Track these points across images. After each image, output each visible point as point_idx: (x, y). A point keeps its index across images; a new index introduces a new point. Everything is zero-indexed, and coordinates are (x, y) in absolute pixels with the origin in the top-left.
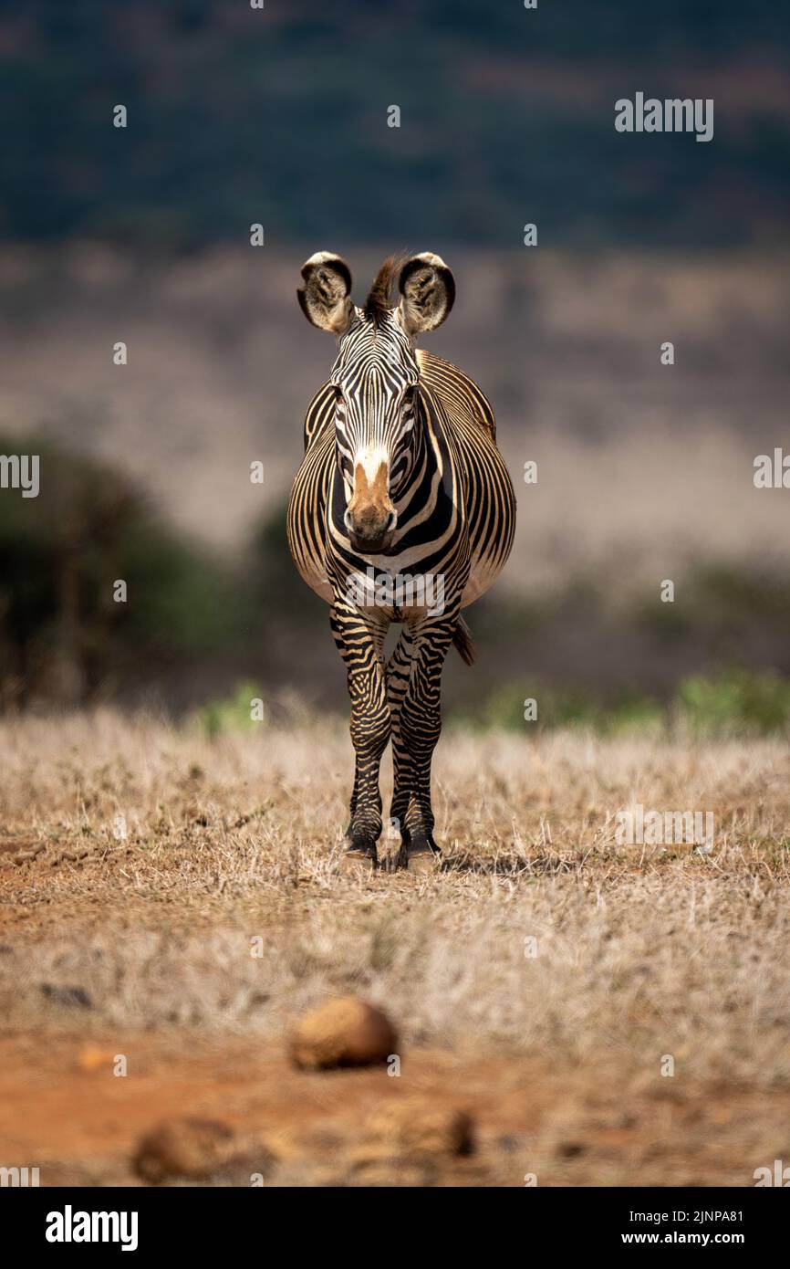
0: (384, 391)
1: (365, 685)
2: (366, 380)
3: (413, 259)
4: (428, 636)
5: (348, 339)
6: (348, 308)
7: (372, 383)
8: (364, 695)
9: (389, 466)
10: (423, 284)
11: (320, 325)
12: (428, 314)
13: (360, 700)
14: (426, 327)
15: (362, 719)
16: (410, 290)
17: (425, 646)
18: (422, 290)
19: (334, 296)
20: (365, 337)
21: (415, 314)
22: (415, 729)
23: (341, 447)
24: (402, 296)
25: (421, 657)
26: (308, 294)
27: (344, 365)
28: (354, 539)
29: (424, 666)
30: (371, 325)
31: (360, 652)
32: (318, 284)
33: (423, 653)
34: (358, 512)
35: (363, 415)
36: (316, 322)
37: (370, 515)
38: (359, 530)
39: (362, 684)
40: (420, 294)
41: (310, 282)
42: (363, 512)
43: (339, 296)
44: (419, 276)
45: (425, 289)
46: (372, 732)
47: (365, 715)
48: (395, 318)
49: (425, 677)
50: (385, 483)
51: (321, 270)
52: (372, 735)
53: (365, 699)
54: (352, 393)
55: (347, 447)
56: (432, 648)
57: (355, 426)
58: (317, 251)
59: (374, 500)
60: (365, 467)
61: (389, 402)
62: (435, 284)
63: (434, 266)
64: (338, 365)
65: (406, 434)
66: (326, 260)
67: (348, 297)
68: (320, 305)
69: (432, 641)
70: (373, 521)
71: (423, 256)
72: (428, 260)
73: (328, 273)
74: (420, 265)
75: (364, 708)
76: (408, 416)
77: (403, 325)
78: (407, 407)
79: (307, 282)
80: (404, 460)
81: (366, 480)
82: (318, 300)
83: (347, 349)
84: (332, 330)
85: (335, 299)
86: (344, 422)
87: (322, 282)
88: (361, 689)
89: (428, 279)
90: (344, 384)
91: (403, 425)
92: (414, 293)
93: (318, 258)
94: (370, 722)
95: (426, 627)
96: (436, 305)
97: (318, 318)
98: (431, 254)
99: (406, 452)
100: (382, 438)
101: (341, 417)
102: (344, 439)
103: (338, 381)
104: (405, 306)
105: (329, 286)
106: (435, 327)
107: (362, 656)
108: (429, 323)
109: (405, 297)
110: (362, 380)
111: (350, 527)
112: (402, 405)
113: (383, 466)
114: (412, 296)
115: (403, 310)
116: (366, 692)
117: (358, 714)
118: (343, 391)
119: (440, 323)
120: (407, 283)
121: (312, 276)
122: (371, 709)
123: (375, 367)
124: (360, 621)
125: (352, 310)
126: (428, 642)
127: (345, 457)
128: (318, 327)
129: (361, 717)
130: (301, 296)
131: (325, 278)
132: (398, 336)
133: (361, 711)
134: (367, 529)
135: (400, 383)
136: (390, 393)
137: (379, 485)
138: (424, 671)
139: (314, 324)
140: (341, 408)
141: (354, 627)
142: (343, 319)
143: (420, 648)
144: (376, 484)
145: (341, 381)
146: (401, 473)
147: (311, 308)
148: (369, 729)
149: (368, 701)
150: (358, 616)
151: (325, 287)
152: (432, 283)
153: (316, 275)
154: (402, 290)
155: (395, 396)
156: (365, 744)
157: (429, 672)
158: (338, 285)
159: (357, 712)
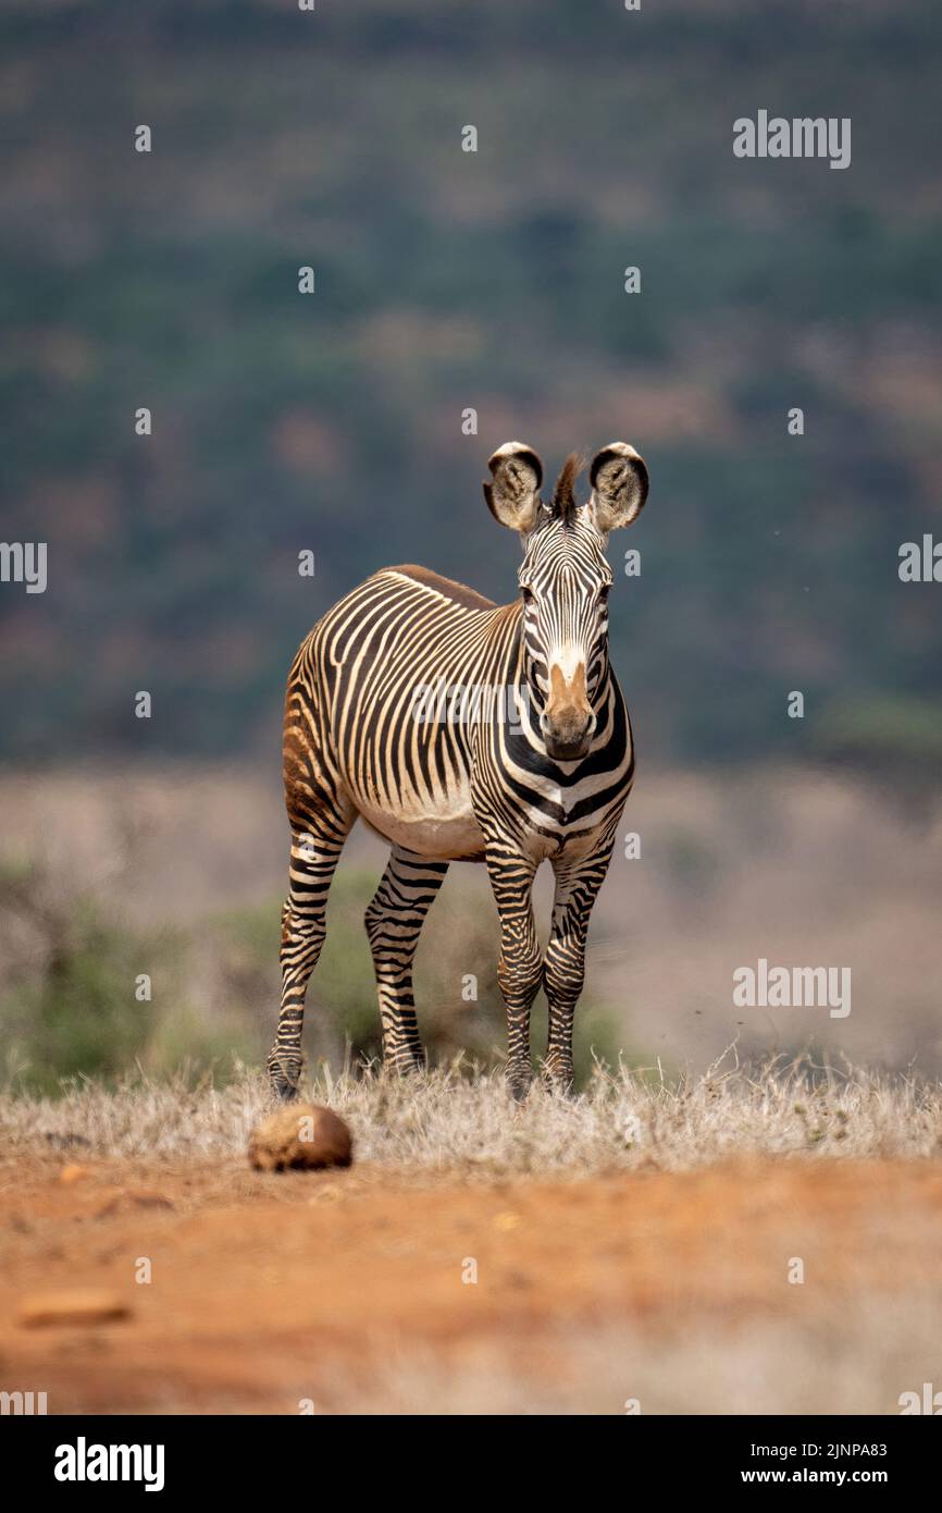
0: (578, 589)
1: (523, 930)
2: (559, 577)
3: (604, 450)
4: (583, 879)
5: (536, 538)
6: (537, 505)
7: (565, 581)
8: (522, 941)
9: (585, 666)
10: (615, 476)
11: (507, 523)
12: (620, 510)
13: (517, 945)
14: (618, 524)
15: (519, 966)
16: (602, 482)
17: (581, 891)
18: (615, 483)
19: (522, 490)
20: (554, 535)
21: (607, 511)
22: (565, 978)
23: (532, 651)
24: (594, 490)
25: (574, 903)
26: (495, 489)
27: (534, 564)
28: (551, 744)
29: (577, 911)
30: (561, 523)
31: (518, 895)
32: (507, 477)
33: (577, 899)
34: (556, 713)
35: (557, 615)
36: (503, 519)
37: (569, 717)
38: (556, 733)
39: (519, 929)
40: (612, 487)
41: (497, 475)
42: (562, 713)
43: (529, 491)
44: (610, 468)
45: (617, 483)
46: (529, 979)
47: (523, 962)
48: (585, 515)
49: (577, 923)
50: (583, 685)
51: (510, 462)
52: (529, 982)
53: (522, 945)
54: (544, 592)
55: (539, 649)
56: (588, 893)
57: (549, 628)
58: (506, 442)
59: (573, 700)
60: (562, 667)
61: (583, 600)
62: (627, 476)
63: (626, 457)
64: (527, 566)
65: (601, 637)
66: (516, 451)
67: (538, 491)
68: (507, 501)
69: (589, 886)
70: (572, 723)
71: (614, 446)
72: (620, 450)
73: (518, 465)
74: (611, 456)
75: (522, 954)
76: (603, 617)
77: (595, 521)
78: (602, 607)
79: (494, 475)
80: (598, 663)
81: (563, 680)
82: (505, 496)
83: (536, 549)
84: (519, 529)
85: (523, 495)
86: (536, 624)
87: (512, 474)
88: (518, 934)
89: (620, 471)
90: (535, 584)
91: (598, 626)
92: (607, 487)
93: (507, 449)
94: (527, 969)
95: (583, 870)
96: (629, 499)
97: (505, 516)
98: (622, 444)
99: (600, 657)
100: (578, 638)
101: (532, 619)
102: (537, 641)
103: (528, 582)
104: (597, 500)
105: (519, 479)
106: (629, 523)
107: (520, 900)
108: (622, 519)
109: (597, 490)
110: (554, 580)
111: (546, 730)
112: (597, 605)
113: (580, 666)
114: (604, 490)
115: (594, 506)
116: (524, 937)
117: (514, 961)
118: (534, 593)
119: (633, 519)
120: (599, 475)
121: (501, 469)
122: (529, 954)
123: (568, 565)
124: (520, 862)
125: (540, 508)
126: (584, 886)
127: (537, 661)
128: (504, 524)
129: (518, 963)
130: (488, 491)
131: (515, 472)
132: (590, 535)
133: (517, 958)
134: (564, 731)
135: (595, 581)
136: (585, 591)
137: (578, 685)
138: (577, 917)
139: (500, 522)
140: (532, 609)
141: (514, 870)
142: (531, 517)
143: (573, 893)
144: (574, 684)
145: (531, 581)
146: (596, 677)
147: (497, 503)
148: (526, 976)
149: (525, 947)
150: (519, 857)
151: (513, 480)
152: (625, 474)
153: (505, 467)
154: (594, 483)
155: (590, 594)
156: (521, 992)
157: (582, 918)
158: (527, 477)
159: (513, 958)
